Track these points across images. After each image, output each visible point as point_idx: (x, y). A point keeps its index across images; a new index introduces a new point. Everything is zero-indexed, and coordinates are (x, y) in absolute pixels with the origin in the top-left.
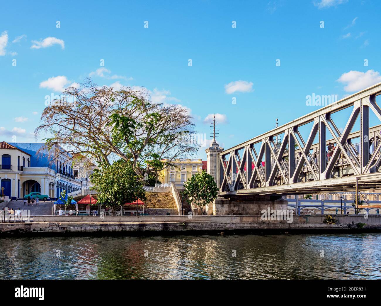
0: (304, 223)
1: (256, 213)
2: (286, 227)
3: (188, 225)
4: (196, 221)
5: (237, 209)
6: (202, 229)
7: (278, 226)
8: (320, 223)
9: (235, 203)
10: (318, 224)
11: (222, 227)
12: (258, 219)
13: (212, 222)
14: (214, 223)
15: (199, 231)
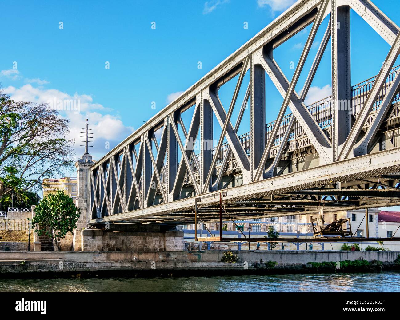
0: (196, 261)
1: (140, 248)
2: (171, 267)
3: (30, 265)
4: (42, 259)
5: (114, 243)
6: (51, 270)
7: (159, 266)
8: (217, 262)
9: (111, 235)
10: (214, 263)
11: (80, 267)
12: (131, 256)
13: (65, 260)
14: (69, 261)
15: (46, 272)
